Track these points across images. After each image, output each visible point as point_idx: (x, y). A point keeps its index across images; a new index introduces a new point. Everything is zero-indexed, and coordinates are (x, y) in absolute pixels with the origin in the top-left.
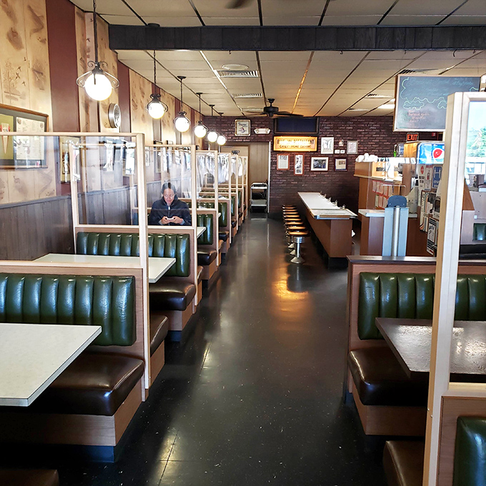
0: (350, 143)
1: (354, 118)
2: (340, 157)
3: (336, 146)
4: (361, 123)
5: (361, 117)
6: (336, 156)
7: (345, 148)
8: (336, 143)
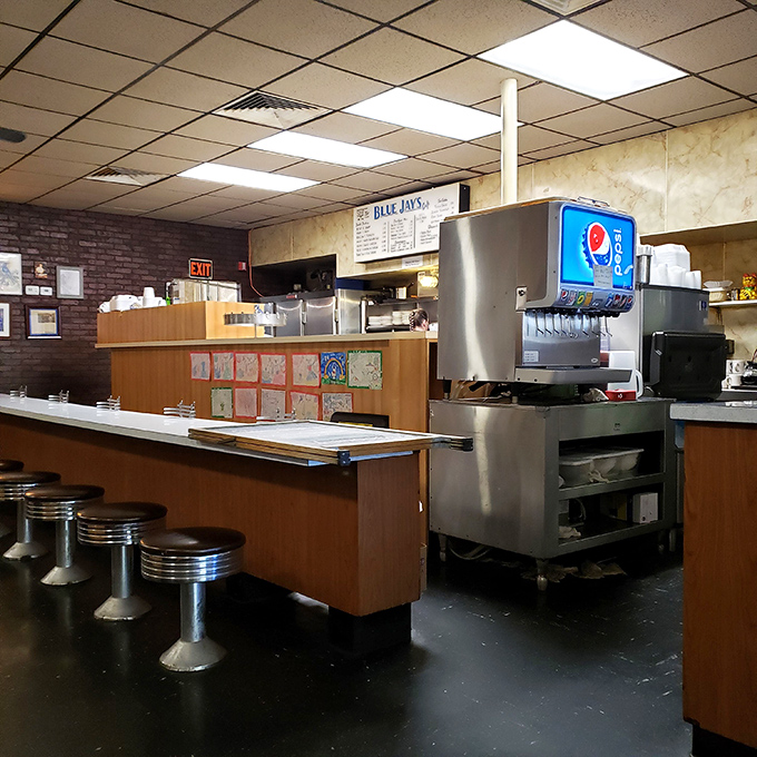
0: (63, 272)
1: (69, 212)
2: (41, 303)
3: (29, 276)
4: (86, 226)
5: (86, 212)
6: (31, 301)
7: (52, 281)
8: (27, 270)
